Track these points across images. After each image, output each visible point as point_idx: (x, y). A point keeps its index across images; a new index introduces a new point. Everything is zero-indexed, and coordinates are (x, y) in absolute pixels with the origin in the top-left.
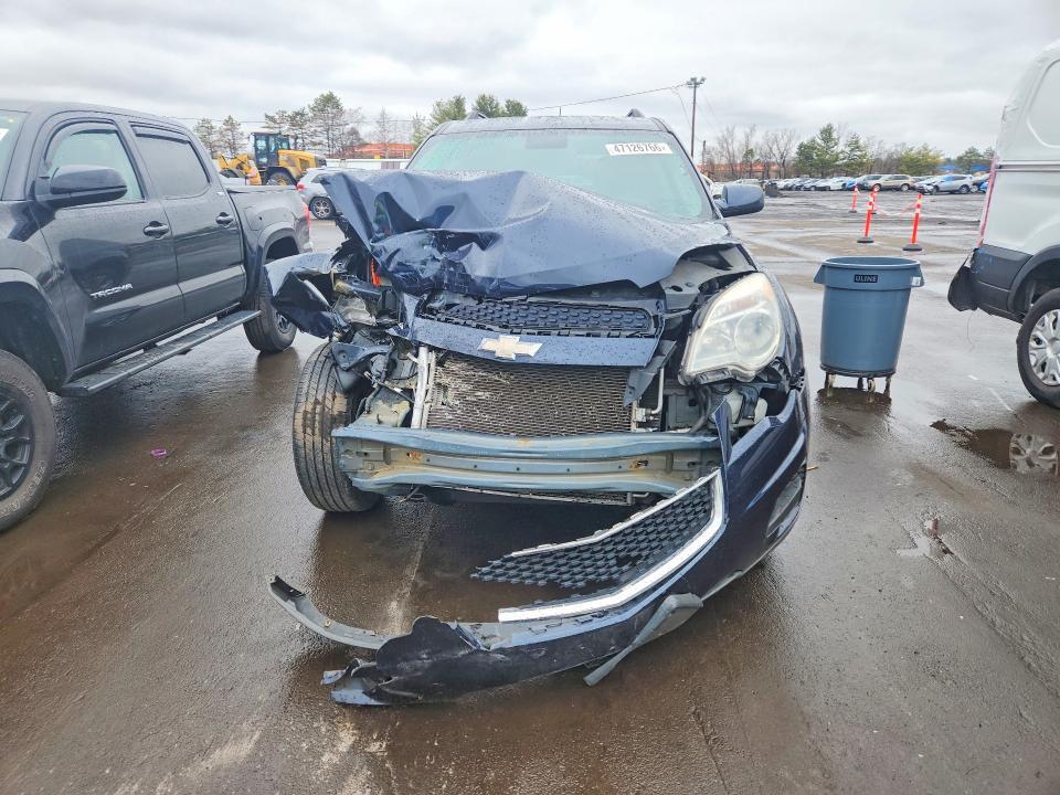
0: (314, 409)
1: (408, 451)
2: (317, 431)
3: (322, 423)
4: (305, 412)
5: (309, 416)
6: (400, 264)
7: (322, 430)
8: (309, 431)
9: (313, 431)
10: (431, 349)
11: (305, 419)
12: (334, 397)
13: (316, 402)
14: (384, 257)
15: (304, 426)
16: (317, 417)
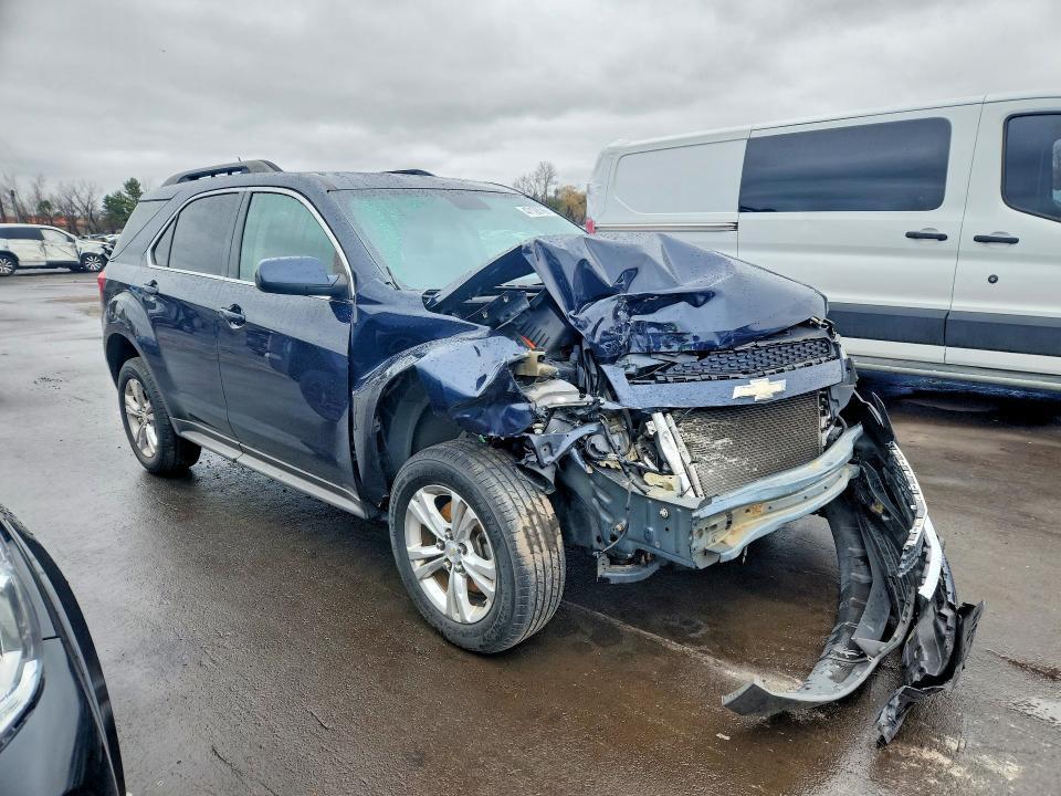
0: (531, 520)
1: (747, 507)
2: (543, 546)
3: (545, 533)
4: (525, 529)
5: (530, 531)
6: (605, 333)
7: (547, 542)
8: (536, 548)
9: (540, 546)
10: (666, 411)
11: (528, 536)
12: (541, 500)
13: (529, 514)
14: (589, 329)
15: (530, 545)
16: (539, 530)
